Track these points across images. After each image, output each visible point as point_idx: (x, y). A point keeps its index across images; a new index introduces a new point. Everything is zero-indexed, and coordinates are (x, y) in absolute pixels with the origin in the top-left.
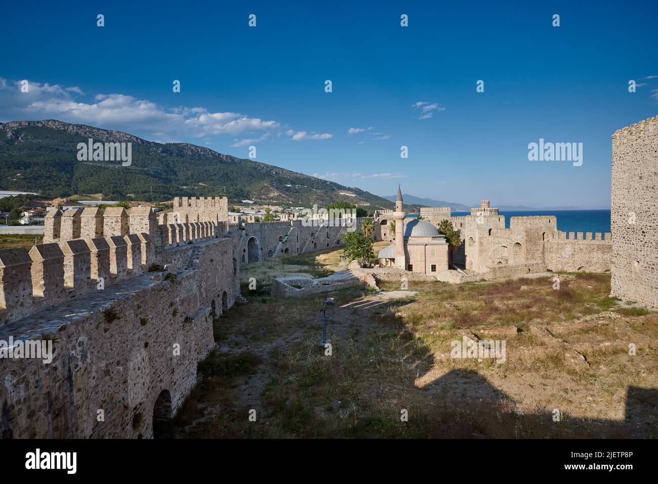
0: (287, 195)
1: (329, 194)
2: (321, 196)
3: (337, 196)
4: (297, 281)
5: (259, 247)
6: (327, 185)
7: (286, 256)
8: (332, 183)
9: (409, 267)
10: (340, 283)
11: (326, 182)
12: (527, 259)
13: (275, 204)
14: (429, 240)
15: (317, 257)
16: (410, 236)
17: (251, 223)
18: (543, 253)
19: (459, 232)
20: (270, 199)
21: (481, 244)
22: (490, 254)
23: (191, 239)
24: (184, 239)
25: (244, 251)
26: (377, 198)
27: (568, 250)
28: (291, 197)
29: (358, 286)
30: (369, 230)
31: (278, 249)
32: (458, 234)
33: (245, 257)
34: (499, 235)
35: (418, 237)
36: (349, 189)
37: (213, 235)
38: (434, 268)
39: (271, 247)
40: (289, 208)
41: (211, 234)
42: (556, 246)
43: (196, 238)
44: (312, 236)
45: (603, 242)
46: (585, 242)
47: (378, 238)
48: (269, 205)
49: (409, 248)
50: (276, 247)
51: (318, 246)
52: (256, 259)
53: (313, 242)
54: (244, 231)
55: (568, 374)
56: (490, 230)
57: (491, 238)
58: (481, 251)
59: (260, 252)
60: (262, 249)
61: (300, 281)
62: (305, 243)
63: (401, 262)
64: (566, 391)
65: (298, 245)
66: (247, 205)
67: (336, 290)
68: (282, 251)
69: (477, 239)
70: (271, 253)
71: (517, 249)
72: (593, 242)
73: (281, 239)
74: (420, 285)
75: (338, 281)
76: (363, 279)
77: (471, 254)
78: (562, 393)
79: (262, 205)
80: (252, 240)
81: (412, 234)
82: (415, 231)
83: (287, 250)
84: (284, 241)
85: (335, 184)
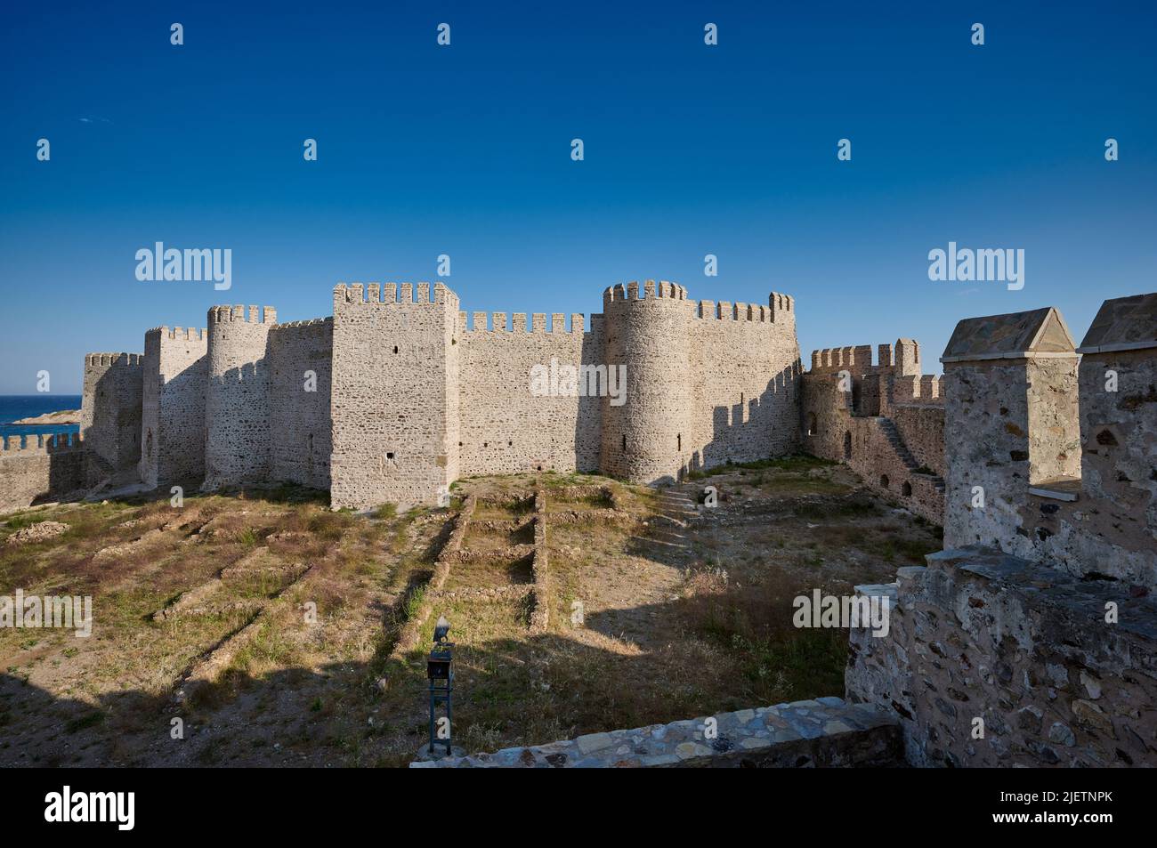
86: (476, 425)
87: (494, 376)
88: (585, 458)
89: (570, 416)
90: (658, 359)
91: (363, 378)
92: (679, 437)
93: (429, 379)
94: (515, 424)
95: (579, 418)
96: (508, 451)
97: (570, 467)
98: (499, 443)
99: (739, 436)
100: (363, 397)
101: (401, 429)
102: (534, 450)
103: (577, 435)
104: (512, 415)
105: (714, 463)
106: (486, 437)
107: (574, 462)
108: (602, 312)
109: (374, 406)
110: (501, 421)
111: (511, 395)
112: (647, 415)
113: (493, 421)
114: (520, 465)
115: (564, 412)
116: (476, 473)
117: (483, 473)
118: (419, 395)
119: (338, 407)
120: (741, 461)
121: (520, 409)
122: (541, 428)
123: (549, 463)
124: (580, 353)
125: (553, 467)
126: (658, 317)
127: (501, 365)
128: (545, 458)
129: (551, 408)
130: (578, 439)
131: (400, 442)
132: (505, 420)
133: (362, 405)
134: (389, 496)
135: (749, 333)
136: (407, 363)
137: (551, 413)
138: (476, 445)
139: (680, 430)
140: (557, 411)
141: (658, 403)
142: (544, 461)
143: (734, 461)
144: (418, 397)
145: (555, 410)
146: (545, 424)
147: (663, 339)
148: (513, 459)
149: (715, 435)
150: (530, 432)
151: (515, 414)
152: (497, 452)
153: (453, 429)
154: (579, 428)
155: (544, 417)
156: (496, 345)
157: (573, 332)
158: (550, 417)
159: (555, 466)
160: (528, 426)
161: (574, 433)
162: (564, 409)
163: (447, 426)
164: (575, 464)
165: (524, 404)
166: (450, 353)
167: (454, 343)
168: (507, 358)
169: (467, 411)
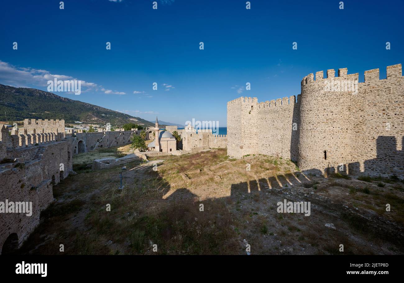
0: (102, 119)
1: (125, 119)
2: (121, 120)
3: (129, 120)
4: (107, 160)
5: (85, 145)
6: (124, 115)
7: (101, 149)
8: (126, 114)
9: (161, 150)
10: (130, 160)
11: (124, 114)
12: (203, 144)
13: (95, 124)
14: (169, 139)
15: (118, 149)
16: (161, 137)
17: (80, 133)
18: (208, 142)
19: (180, 135)
20: (92, 121)
21: (188, 140)
22: (191, 144)
23: (37, 142)
24: (32, 143)
25: (76, 147)
26: (147, 122)
27: (216, 141)
28: (104, 120)
29: (139, 160)
30: (144, 135)
31: (96, 145)
32: (180, 136)
33: (76, 151)
34: (194, 136)
35: (164, 138)
36: (135, 118)
37: (54, 139)
38: (171, 150)
39: (92, 145)
40: (103, 126)
41: (53, 139)
42: (212, 140)
43: (41, 142)
44: (116, 138)
45: (225, 138)
46: (220, 138)
47: (148, 139)
48: (91, 124)
49: (161, 142)
50: (95, 144)
51: (119, 143)
52: (83, 151)
53: (116, 142)
54: (75, 137)
56: (191, 135)
57: (191, 138)
58: (188, 143)
59: (85, 148)
60: (87, 146)
61: (109, 160)
62: (112, 142)
63: (157, 148)
65: (108, 143)
66: (78, 124)
67: (127, 163)
68: (99, 146)
69: (187, 138)
70: (92, 148)
71: (200, 141)
72: (222, 138)
73: (98, 141)
74: (165, 157)
75: (129, 159)
76: (141, 157)
77: (185, 143)
79: (87, 124)
80: (81, 141)
81: (162, 137)
82: (163, 136)
83: (102, 146)
84: (100, 141)
85: (128, 115)
87: (265, 122)
88: (294, 155)
89: (289, 137)
92: (325, 152)
94: (270, 139)
95: (292, 138)
96: (269, 148)
97: (289, 158)
98: (266, 145)
100: (230, 129)
102: (276, 149)
106: (263, 142)
111: (269, 129)
113: (264, 137)
114: (272, 153)
115: (286, 136)
117: (262, 154)
122: (278, 141)
123: (281, 155)
127: (267, 119)
129: (281, 134)
132: (268, 137)
134: (234, 155)
138: (260, 145)
139: (327, 149)
141: (310, 134)
142: (279, 153)
145: (283, 135)
146: (280, 139)
148: (270, 151)
150: (275, 142)
151: (270, 136)
152: (266, 148)
153: (249, 139)
154: (292, 143)
155: (279, 137)
156: (265, 112)
157: (289, 104)
158: (281, 137)
159: (283, 156)
160: (274, 140)
161: (290, 144)
162: (286, 135)
163: (243, 138)
164: (290, 157)
165: (273, 132)
166: (248, 116)
167: (250, 113)
168: (268, 116)
169: (258, 134)
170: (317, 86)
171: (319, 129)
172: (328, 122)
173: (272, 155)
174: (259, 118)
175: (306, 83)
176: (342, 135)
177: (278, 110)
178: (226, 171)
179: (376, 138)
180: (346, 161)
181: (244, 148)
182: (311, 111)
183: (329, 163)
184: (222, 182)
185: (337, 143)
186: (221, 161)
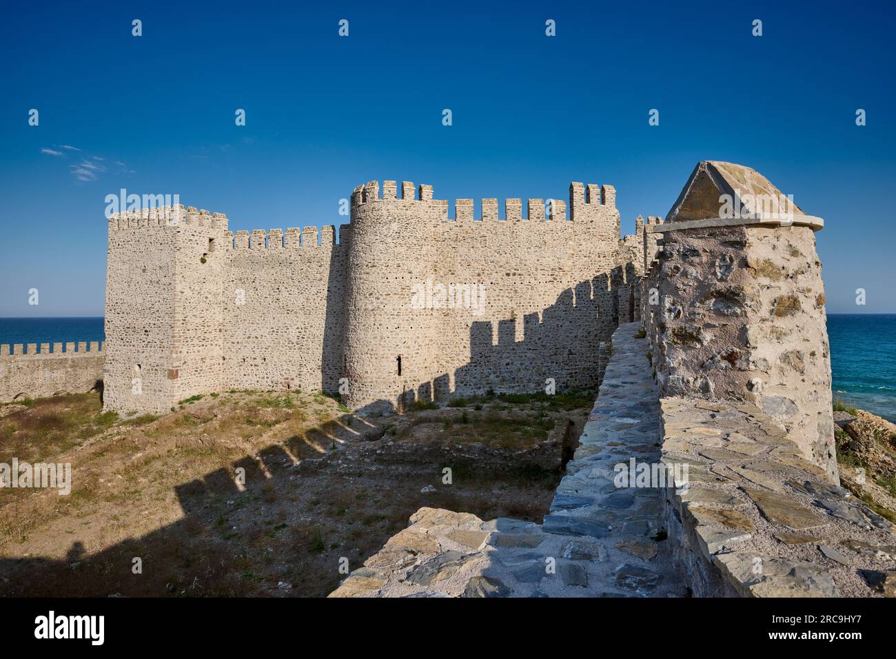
55: (108, 501)
64: (115, 518)
78: (112, 522)
86: (236, 341)
87: (252, 292)
88: (331, 378)
89: (318, 333)
90: (374, 269)
91: (123, 296)
92: (399, 359)
93: (165, 296)
94: (268, 340)
95: (326, 335)
96: (261, 367)
97: (316, 387)
98: (255, 359)
99: (508, 361)
100: (123, 313)
101: (146, 343)
102: (285, 367)
103: (324, 353)
104: (265, 332)
105: (468, 392)
106: (246, 352)
107: (320, 382)
108: (349, 223)
109: (130, 321)
110: (256, 338)
111: (265, 311)
112: (361, 334)
113: (249, 337)
114: (272, 382)
115: (312, 329)
116: (236, 387)
117: (241, 388)
118: (158, 311)
119: (108, 322)
120: (509, 392)
121: (273, 326)
122: (290, 345)
123: (297, 382)
124: (328, 266)
125: (300, 386)
126: (378, 221)
127: (257, 281)
128: (293, 377)
129: (299, 325)
130: (324, 359)
131: (144, 355)
132: (259, 337)
133: (123, 320)
134: (138, 405)
135: (523, 235)
136: (151, 281)
137: (300, 330)
138: (235, 360)
139: (402, 351)
140: (305, 328)
141: (372, 319)
142: (293, 379)
143: (498, 391)
144: (157, 313)
145: (303, 326)
146: (295, 340)
147: (382, 247)
148: (266, 376)
149: (472, 358)
150: (281, 348)
151: (268, 330)
152: (253, 367)
153: (201, 344)
154: (325, 346)
155: (293, 334)
156: (253, 262)
157: (322, 246)
158: (298, 334)
159: (303, 385)
160: (279, 343)
161: (321, 351)
162: (311, 326)
163: (179, 341)
164: (320, 384)
165: (276, 320)
166: (196, 270)
167: (203, 261)
168: (262, 274)
169: (229, 327)
170: (385, 213)
171: (389, 308)
172: (403, 293)
173: (270, 389)
174: (232, 277)
175: (364, 200)
176: (425, 320)
177: (292, 258)
178: (139, 455)
179: (470, 325)
180: (431, 374)
181: (184, 376)
182: (374, 266)
183: (406, 382)
184: (132, 490)
185: (418, 337)
186: (87, 434)
